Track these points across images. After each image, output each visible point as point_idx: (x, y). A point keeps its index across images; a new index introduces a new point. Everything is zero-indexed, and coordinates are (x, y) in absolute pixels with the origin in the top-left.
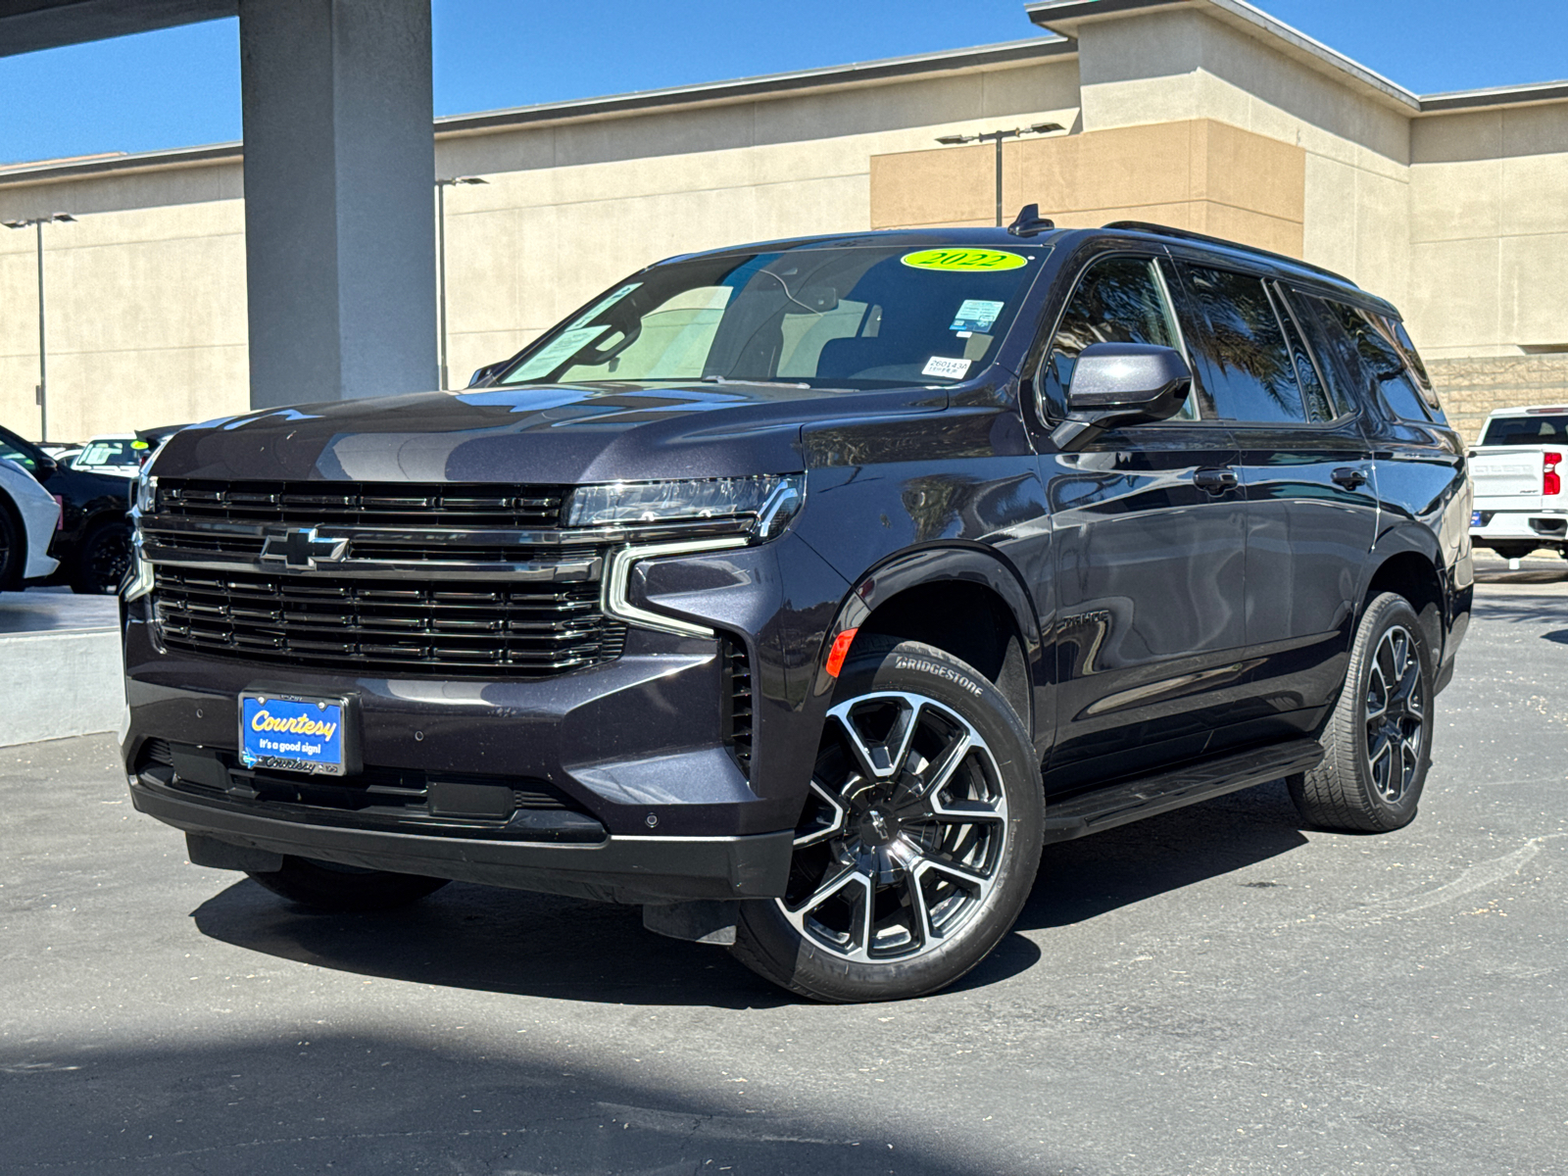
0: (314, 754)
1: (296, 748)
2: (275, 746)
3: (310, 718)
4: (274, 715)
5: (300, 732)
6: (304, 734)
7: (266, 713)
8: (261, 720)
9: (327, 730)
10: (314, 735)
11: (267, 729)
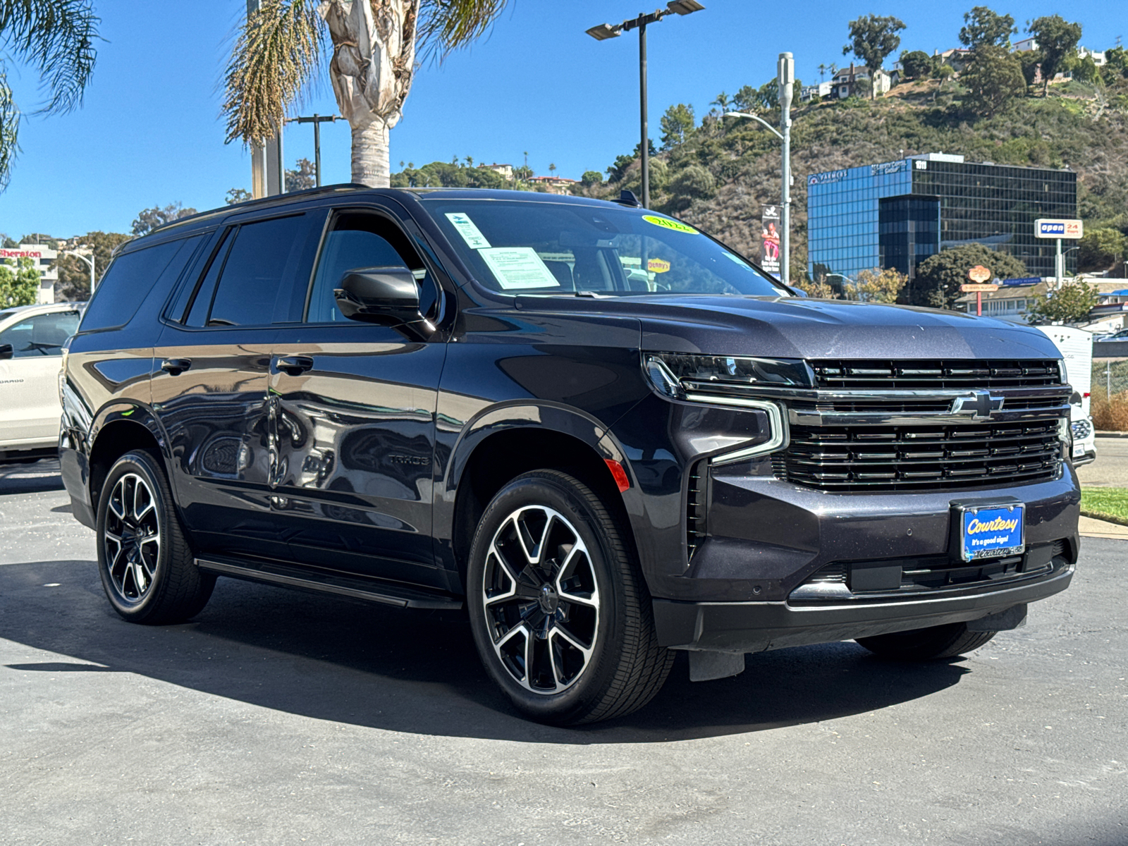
0: (1004, 543)
1: (993, 541)
2: (981, 542)
3: (1003, 519)
4: (981, 521)
5: (996, 529)
6: (999, 530)
7: (976, 521)
8: (974, 526)
9: (1012, 525)
10: (1005, 530)
11: (977, 532)
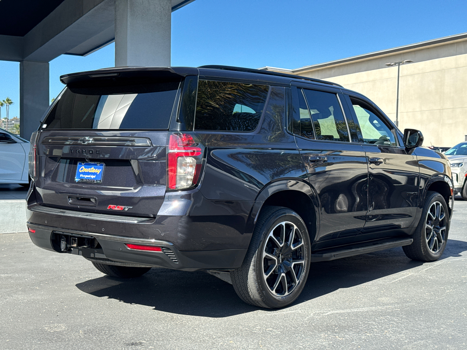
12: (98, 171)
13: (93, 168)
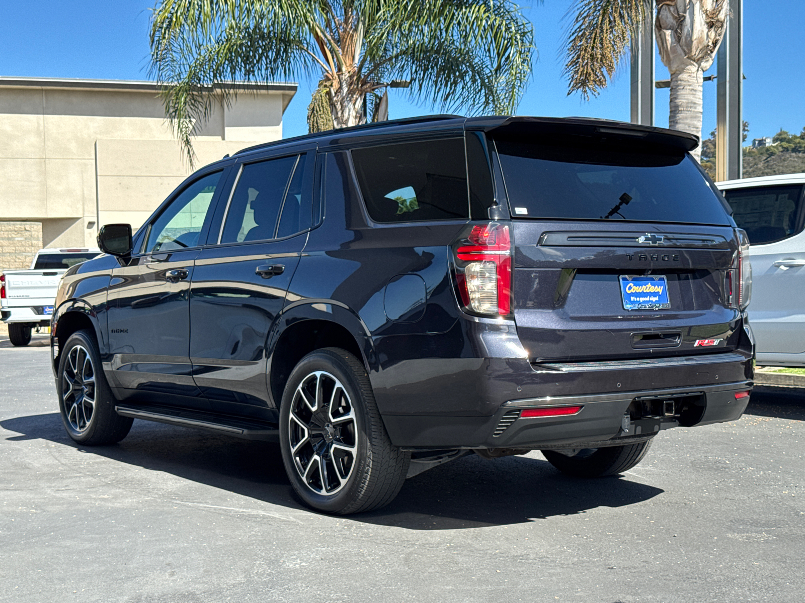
12: (659, 290)
13: (649, 285)
